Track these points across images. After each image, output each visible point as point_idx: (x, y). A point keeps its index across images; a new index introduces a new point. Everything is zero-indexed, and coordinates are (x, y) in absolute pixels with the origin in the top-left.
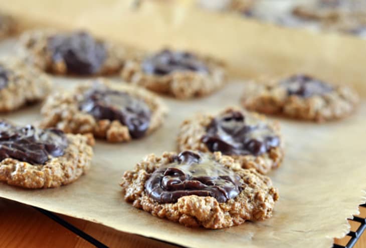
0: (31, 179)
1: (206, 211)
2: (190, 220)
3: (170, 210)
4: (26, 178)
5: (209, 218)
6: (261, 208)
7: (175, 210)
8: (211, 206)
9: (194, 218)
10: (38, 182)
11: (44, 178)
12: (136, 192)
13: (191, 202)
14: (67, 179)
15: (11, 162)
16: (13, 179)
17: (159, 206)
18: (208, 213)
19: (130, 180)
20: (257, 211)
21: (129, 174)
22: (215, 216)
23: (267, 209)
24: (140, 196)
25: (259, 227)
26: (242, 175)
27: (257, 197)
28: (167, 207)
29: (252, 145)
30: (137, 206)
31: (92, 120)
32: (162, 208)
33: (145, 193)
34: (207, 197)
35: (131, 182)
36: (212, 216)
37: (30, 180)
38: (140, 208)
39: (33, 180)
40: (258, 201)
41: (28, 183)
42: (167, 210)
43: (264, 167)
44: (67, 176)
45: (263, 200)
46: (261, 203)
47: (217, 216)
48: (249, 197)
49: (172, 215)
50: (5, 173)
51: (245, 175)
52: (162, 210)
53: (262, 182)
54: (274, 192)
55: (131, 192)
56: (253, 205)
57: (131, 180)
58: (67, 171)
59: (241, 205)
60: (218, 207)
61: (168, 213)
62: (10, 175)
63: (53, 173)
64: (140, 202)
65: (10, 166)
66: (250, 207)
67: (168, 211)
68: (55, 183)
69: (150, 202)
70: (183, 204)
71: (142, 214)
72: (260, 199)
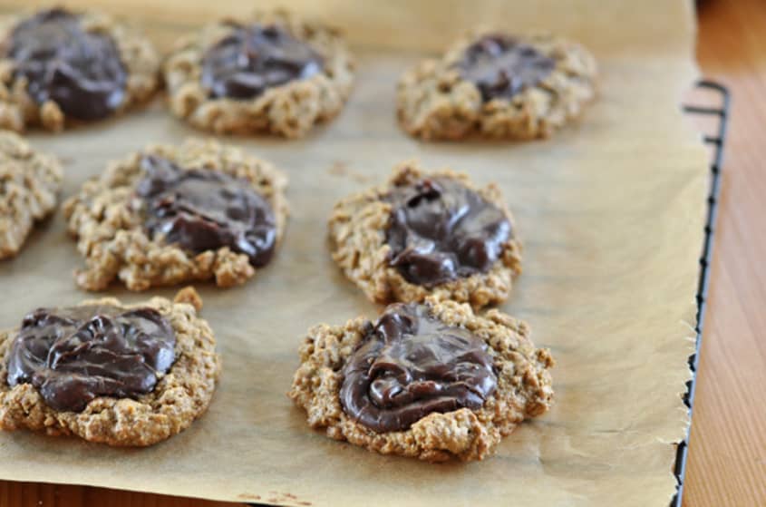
0: (150, 431)
1: (463, 437)
2: (440, 455)
3: (401, 443)
4: (141, 432)
5: (468, 447)
6: (539, 400)
7: (411, 444)
8: (467, 426)
9: (445, 451)
10: (161, 433)
11: (169, 424)
12: (327, 414)
13: (437, 429)
14: (200, 409)
15: (103, 407)
16: (119, 438)
17: (379, 437)
18: (466, 439)
19: (308, 390)
20: (534, 405)
21: (304, 380)
22: (477, 442)
23: (546, 397)
24: (339, 420)
25: (541, 431)
26: (487, 337)
27: (527, 381)
28: (393, 439)
29: (472, 252)
30: (337, 437)
31: (181, 256)
32: (385, 442)
33: (346, 415)
34: (457, 412)
35: (311, 394)
36: (472, 442)
37: (148, 434)
38: (343, 440)
39: (152, 432)
40: (530, 387)
41: (147, 440)
42: (395, 444)
43: (503, 290)
44: (198, 403)
45: (537, 382)
46: (536, 389)
47: (481, 441)
48: (515, 384)
49: (406, 451)
50: (100, 430)
51: (491, 336)
52: (387, 445)
53: (517, 335)
54: (546, 357)
55: (319, 414)
56: (525, 396)
57: (311, 391)
58: (197, 395)
59: (508, 403)
60: (477, 423)
61: (398, 448)
62: (111, 432)
63: (180, 410)
64: (340, 430)
65: (105, 415)
66: (520, 401)
67: (398, 445)
68: (185, 424)
69: (361, 432)
70: (423, 435)
71: (350, 451)
72: (532, 383)
